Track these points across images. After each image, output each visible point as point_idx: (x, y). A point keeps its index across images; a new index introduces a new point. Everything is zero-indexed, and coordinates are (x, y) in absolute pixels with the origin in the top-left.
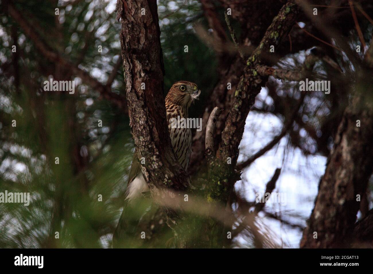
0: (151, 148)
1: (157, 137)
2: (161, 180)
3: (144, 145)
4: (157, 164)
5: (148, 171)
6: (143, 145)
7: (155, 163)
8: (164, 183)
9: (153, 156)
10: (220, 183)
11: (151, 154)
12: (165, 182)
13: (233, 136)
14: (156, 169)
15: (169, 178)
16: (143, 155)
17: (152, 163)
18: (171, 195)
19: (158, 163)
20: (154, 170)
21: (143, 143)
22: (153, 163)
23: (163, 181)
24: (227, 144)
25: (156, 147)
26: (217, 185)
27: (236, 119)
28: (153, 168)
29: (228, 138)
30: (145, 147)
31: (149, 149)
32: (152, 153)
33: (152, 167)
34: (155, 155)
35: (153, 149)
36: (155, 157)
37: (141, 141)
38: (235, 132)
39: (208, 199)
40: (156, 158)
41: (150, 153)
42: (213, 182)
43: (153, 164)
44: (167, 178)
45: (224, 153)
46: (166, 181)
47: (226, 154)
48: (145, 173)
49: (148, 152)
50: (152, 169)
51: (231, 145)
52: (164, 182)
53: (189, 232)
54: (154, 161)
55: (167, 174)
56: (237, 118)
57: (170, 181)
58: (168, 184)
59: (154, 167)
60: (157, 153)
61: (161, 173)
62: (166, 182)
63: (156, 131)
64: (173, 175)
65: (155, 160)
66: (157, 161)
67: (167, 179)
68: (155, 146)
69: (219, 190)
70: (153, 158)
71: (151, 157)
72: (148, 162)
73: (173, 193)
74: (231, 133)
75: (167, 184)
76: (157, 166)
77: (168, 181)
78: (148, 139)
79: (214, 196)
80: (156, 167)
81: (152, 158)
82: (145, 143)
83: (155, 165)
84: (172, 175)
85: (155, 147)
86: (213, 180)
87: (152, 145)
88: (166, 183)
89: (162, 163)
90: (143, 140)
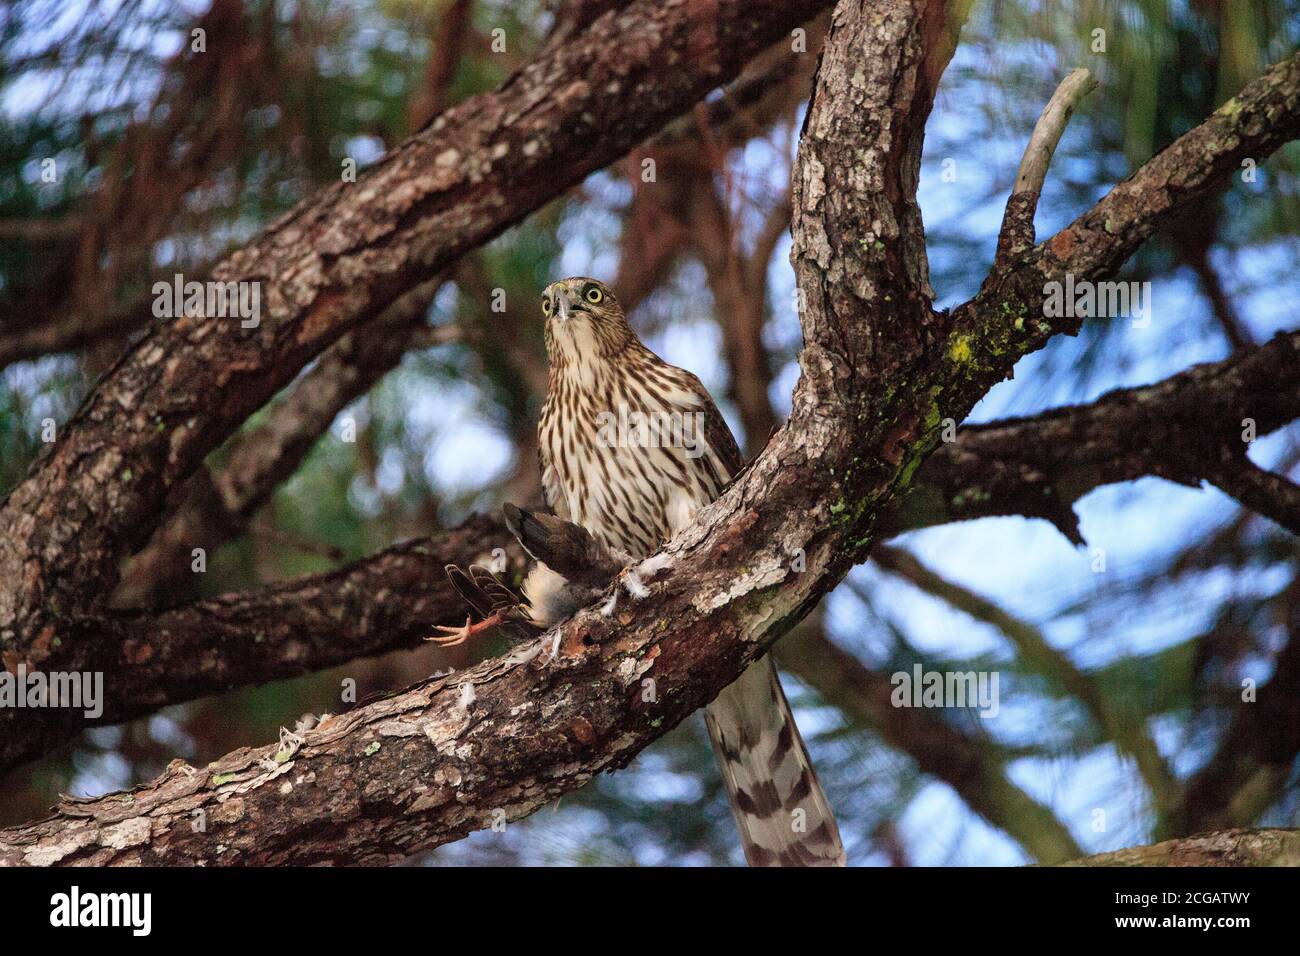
0: (876, 123)
1: (907, 100)
2: (855, 230)
3: (858, 102)
4: (869, 177)
5: (827, 180)
6: (853, 102)
7: (864, 171)
8: (861, 246)
9: (867, 148)
10: (1024, 324)
11: (864, 139)
12: (865, 241)
13: (1143, 220)
14: (855, 189)
15: (882, 238)
16: (838, 128)
17: (853, 166)
18: (864, 288)
19: (873, 176)
20: (849, 191)
21: (857, 96)
22: (857, 169)
23: (861, 235)
24: (1111, 232)
25: (890, 129)
26: (1011, 325)
27: (1186, 181)
28: (847, 183)
29: (1126, 218)
30: (856, 110)
31: (867, 122)
32: (869, 139)
33: (846, 176)
34: (875, 149)
35: (879, 131)
36: (871, 153)
37: (851, 86)
38: (1160, 213)
39: (957, 346)
40: (874, 158)
41: (863, 136)
42: (1002, 309)
43: (855, 172)
44: (878, 233)
45: (1086, 249)
46: (871, 240)
47: (1087, 254)
48: (815, 181)
49: (856, 129)
50: (843, 183)
51: (1122, 239)
52: (862, 241)
53: (859, 417)
54: (863, 165)
55: (882, 223)
56: (1190, 177)
57: (879, 245)
58: (872, 251)
59: (854, 182)
60: (886, 148)
61: (867, 209)
62: (868, 244)
63: (914, 81)
64: (898, 233)
65: (868, 162)
66: (873, 168)
67: (876, 236)
68: (889, 124)
69: (1005, 341)
70: (864, 153)
71: (861, 148)
72: (841, 157)
73: (871, 285)
74: (1147, 209)
75: (868, 252)
76: (865, 184)
77: (874, 243)
78: (879, 94)
79: (982, 349)
80: (860, 186)
81: (862, 151)
82: (864, 99)
83: (859, 178)
84: (894, 232)
85: (888, 128)
86: (1005, 305)
87: (882, 116)
88: (866, 248)
89: (886, 182)
90: (863, 87)
